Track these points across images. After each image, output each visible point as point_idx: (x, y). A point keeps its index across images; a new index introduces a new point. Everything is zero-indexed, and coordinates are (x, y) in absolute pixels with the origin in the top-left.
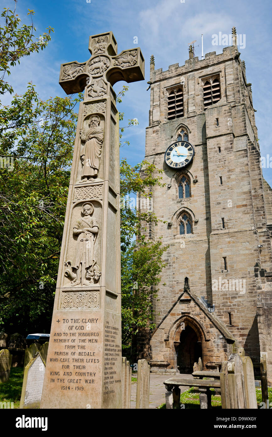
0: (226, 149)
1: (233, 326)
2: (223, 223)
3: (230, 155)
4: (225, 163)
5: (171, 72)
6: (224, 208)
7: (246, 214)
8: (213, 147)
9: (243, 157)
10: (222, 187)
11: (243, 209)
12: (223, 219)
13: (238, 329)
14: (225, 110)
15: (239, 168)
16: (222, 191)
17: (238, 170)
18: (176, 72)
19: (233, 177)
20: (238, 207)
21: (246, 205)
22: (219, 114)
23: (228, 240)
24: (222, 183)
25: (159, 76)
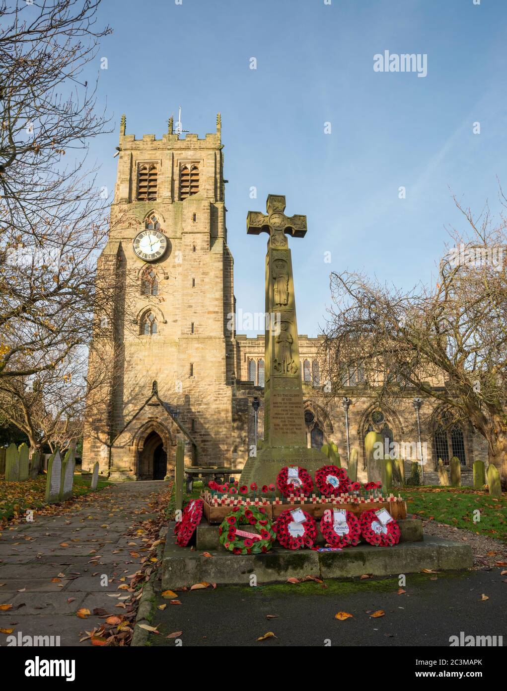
0: (202, 249)
1: (196, 432)
2: (193, 328)
3: (205, 256)
4: (199, 264)
5: (145, 143)
6: (195, 313)
7: (216, 321)
8: (189, 244)
9: (219, 261)
10: (194, 290)
11: (213, 316)
12: (193, 324)
13: (201, 435)
14: (204, 206)
15: (214, 273)
16: (194, 294)
17: (212, 274)
18: (152, 145)
19: (206, 280)
20: (209, 313)
21: (217, 312)
22: (198, 208)
23: (197, 346)
24: (194, 285)
25: (130, 143)
